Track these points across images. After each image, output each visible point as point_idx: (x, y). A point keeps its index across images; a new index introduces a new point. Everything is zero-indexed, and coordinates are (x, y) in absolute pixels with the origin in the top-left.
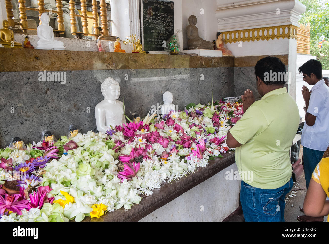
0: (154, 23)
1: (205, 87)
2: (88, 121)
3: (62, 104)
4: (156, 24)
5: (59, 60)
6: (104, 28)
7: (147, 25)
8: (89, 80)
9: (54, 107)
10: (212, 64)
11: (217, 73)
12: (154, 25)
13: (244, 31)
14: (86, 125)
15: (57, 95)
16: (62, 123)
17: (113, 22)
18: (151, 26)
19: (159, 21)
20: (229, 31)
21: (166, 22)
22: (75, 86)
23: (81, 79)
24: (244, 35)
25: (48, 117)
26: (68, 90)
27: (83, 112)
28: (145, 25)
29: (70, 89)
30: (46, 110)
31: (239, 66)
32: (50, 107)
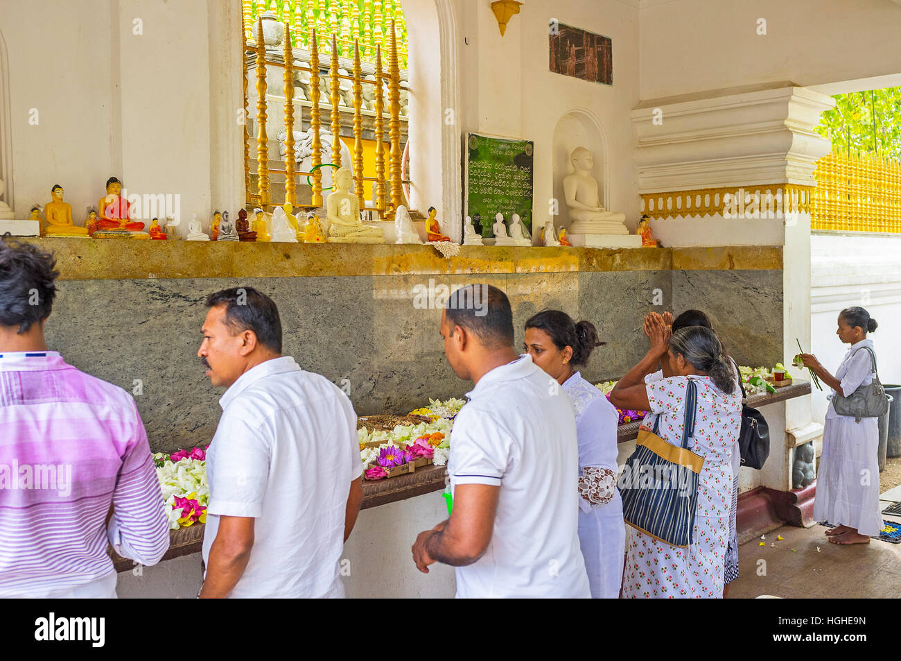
0: (490, 186)
1: (597, 311)
2: (360, 363)
3: (319, 332)
4: (494, 187)
5: (318, 259)
6: (395, 196)
7: (476, 191)
8: (364, 293)
9: (307, 335)
10: (615, 264)
11: (627, 283)
12: (491, 189)
13: (693, 194)
14: (356, 370)
15: (313, 316)
16: (318, 363)
17: (412, 184)
18: (483, 191)
19: (501, 181)
20: (663, 193)
21: (516, 182)
22: (341, 301)
23: (352, 290)
24: (694, 202)
25: (297, 350)
26: (329, 309)
27: (352, 347)
28: (471, 190)
29: (333, 307)
30: (294, 339)
31: (683, 268)
32: (301, 335)
